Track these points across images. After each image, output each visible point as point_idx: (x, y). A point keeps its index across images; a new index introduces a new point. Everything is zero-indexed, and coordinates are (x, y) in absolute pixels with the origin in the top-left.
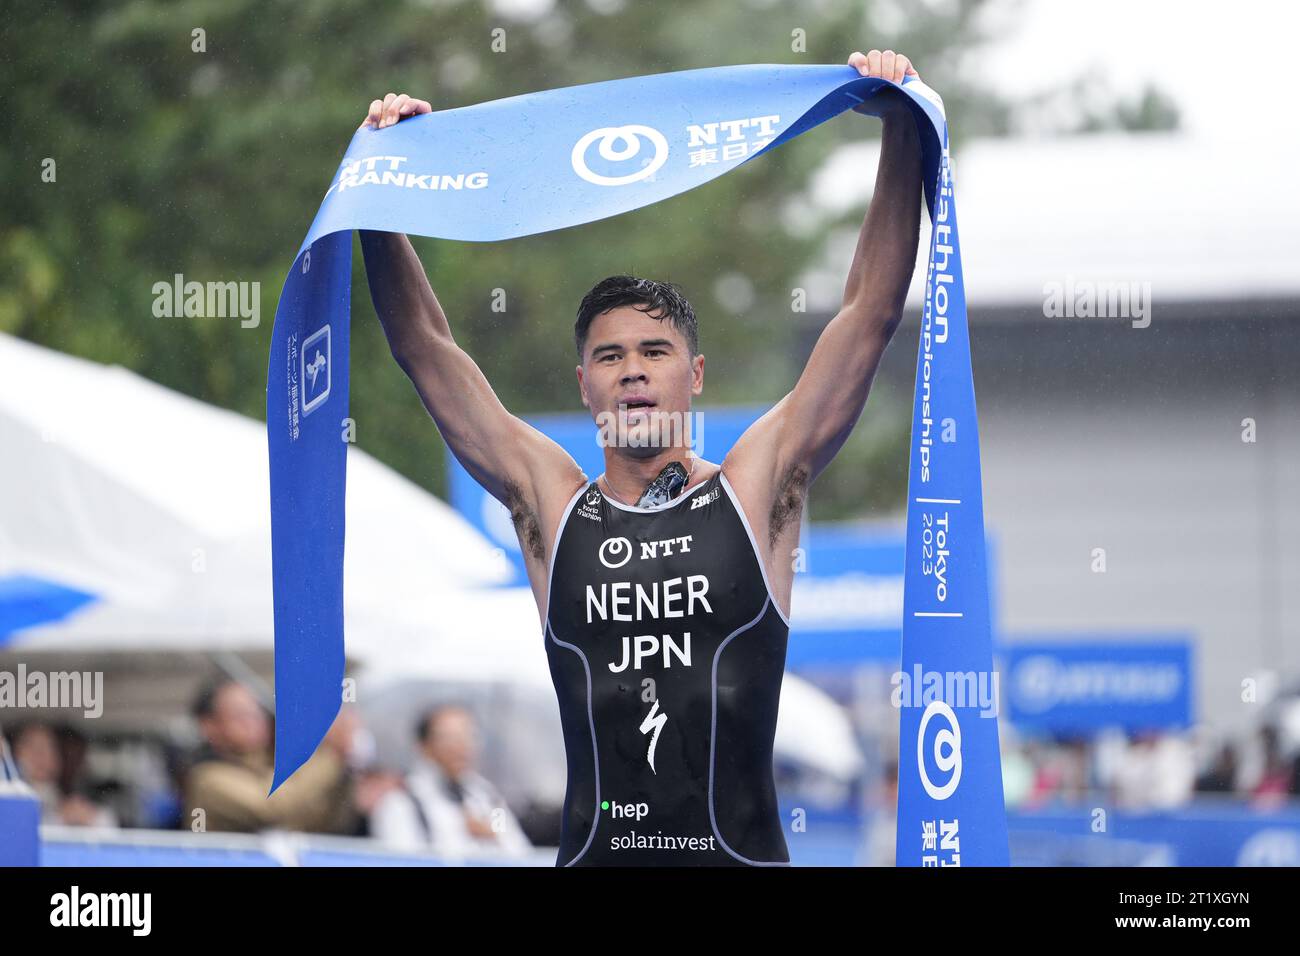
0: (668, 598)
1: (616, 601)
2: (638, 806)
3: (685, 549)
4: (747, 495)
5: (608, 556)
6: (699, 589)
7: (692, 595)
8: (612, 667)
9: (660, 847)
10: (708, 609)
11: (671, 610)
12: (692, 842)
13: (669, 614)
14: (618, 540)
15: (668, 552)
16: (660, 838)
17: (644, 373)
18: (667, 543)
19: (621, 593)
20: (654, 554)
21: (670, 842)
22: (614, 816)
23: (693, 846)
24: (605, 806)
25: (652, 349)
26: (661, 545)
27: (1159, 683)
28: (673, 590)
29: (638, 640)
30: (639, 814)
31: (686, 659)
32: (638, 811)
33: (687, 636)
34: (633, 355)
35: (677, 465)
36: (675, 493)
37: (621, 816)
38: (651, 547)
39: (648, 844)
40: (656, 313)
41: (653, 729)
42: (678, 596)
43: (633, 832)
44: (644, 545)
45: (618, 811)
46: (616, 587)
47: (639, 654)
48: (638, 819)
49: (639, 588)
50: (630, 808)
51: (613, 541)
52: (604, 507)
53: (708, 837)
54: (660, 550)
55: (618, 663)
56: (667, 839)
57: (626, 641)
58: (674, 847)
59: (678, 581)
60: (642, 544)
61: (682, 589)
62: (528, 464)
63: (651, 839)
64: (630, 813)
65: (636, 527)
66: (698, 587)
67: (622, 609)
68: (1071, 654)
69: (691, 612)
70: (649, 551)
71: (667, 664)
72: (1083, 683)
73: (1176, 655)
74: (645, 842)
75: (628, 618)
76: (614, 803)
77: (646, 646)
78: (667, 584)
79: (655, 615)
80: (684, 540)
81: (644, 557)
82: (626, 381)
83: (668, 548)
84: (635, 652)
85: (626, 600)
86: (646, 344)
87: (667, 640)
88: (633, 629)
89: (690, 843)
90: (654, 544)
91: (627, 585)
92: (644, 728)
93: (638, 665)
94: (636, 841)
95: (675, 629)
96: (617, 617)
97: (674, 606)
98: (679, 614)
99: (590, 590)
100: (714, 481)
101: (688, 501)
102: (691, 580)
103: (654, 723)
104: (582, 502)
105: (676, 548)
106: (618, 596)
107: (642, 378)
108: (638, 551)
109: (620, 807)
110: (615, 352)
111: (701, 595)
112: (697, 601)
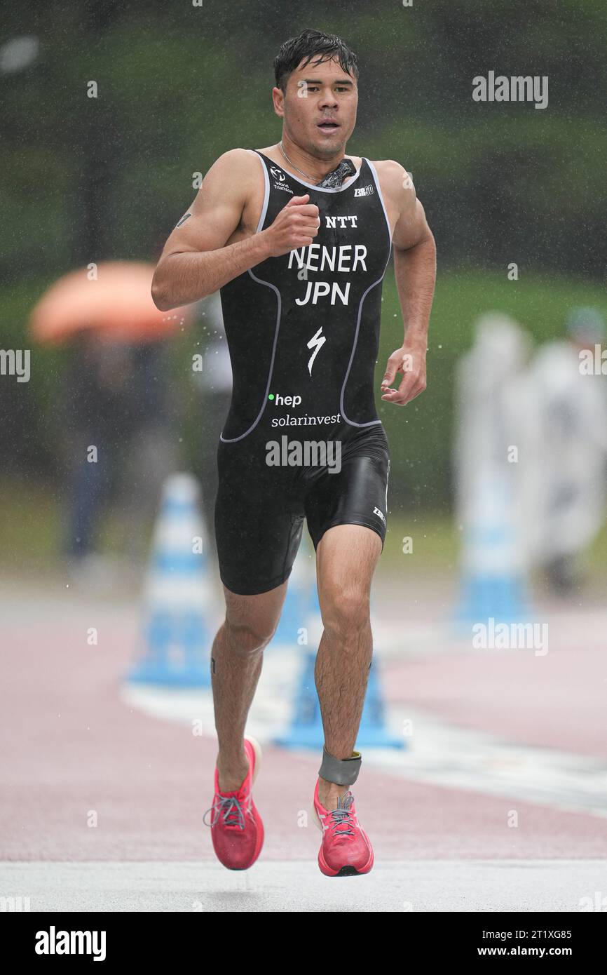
0: (342, 258)
1: (310, 256)
2: (295, 398)
3: (354, 226)
6: (361, 254)
7: (357, 258)
8: (298, 301)
9: (305, 424)
10: (365, 269)
11: (343, 266)
12: (326, 420)
13: (341, 269)
15: (343, 226)
16: (306, 419)
17: (337, 103)
18: (342, 219)
19: (315, 251)
20: (334, 226)
21: (313, 420)
22: (277, 404)
23: (327, 422)
24: (271, 397)
26: (339, 220)
28: (346, 253)
29: (318, 284)
30: (294, 403)
31: (345, 301)
32: (295, 401)
33: (348, 285)
34: (329, 90)
37: (282, 404)
38: (332, 220)
39: (298, 423)
41: (316, 346)
42: (348, 258)
43: (288, 416)
44: (328, 218)
45: (280, 401)
46: (311, 246)
47: (317, 294)
48: (294, 406)
49: (324, 248)
50: (288, 399)
53: (336, 415)
54: (338, 223)
55: (302, 300)
56: (310, 419)
57: (310, 284)
58: (315, 424)
59: (349, 247)
60: (326, 217)
61: (350, 253)
63: (300, 419)
64: (288, 402)
66: (361, 252)
67: (313, 262)
69: (354, 269)
71: (333, 303)
74: (295, 422)
75: (315, 269)
76: (278, 395)
77: (322, 289)
78: (342, 249)
79: (332, 269)
80: (353, 218)
81: (328, 226)
82: (324, 107)
83: (343, 223)
84: (315, 293)
85: (316, 257)
87: (336, 285)
88: (314, 277)
89: (325, 420)
90: (334, 218)
91: (318, 246)
92: (310, 345)
93: (315, 302)
94: (290, 421)
95: (342, 279)
96: (309, 267)
97: (345, 264)
98: (347, 270)
102: (358, 247)
103: (317, 342)
105: (348, 223)
106: (312, 253)
107: (335, 106)
108: (324, 221)
109: (281, 398)
110: (316, 86)
111: (362, 258)
112: (359, 262)
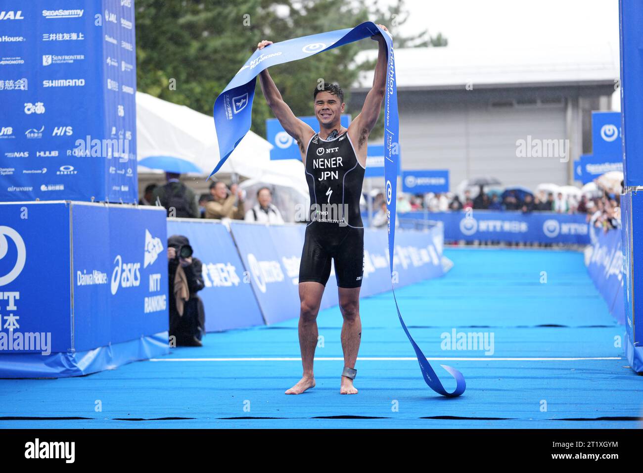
0: (332, 162)
1: (320, 163)
3: (337, 151)
4: (352, 138)
5: (319, 153)
6: (340, 160)
7: (338, 162)
8: (319, 179)
10: (342, 165)
13: (333, 166)
14: (321, 149)
15: (333, 151)
17: (328, 108)
18: (332, 149)
19: (321, 161)
20: (329, 152)
25: (331, 102)
27: (442, 181)
28: (334, 161)
29: (326, 173)
31: (337, 177)
33: (337, 172)
34: (326, 103)
35: (336, 130)
36: (335, 137)
40: (333, 93)
42: (335, 162)
44: (327, 150)
46: (320, 160)
47: (326, 176)
49: (326, 160)
51: (320, 149)
52: (319, 140)
54: (331, 151)
55: (321, 178)
57: (323, 173)
59: (335, 158)
61: (335, 160)
62: (301, 129)
65: (325, 145)
66: (339, 160)
67: (322, 165)
68: (418, 174)
69: (338, 166)
70: (328, 151)
71: (332, 179)
72: (421, 181)
73: (444, 174)
75: (323, 167)
77: (327, 174)
78: (332, 159)
79: (330, 167)
80: (337, 148)
81: (327, 152)
82: (323, 109)
84: (324, 176)
85: (323, 163)
86: (329, 101)
87: (332, 172)
88: (324, 170)
90: (329, 149)
91: (323, 159)
92: (327, 194)
93: (325, 179)
95: (334, 170)
96: (320, 167)
97: (334, 164)
98: (335, 166)
99: (314, 160)
100: (345, 134)
101: (338, 139)
102: (338, 158)
104: (314, 139)
105: (334, 150)
107: (328, 109)
108: (326, 151)
110: (322, 102)
111: (340, 162)
112: (339, 163)
